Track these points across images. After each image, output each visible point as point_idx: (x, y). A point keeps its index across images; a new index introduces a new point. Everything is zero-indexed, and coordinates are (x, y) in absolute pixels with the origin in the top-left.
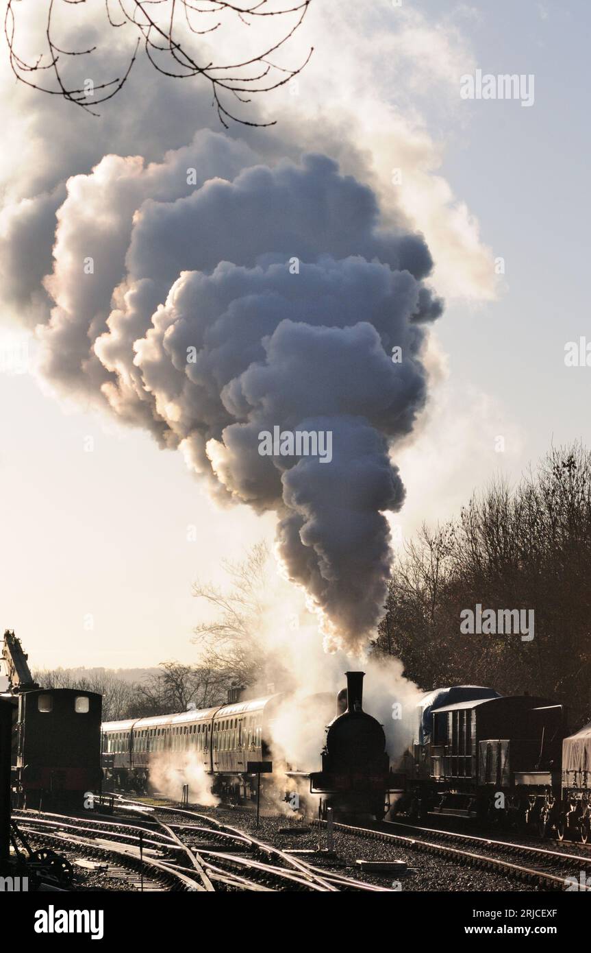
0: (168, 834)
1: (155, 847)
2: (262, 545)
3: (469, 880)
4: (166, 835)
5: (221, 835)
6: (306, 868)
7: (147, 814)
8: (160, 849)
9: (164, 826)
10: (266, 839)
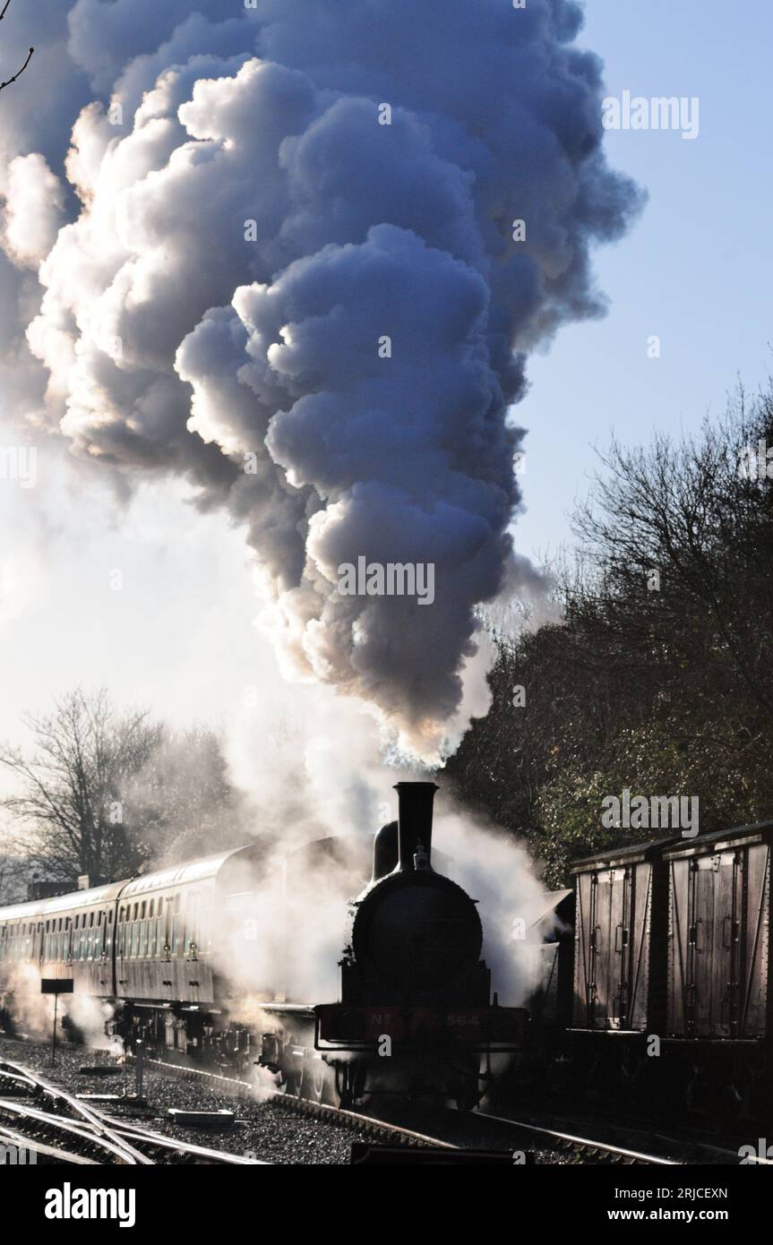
3: (311, 1137)
6: (98, 1118)
10: (57, 1081)
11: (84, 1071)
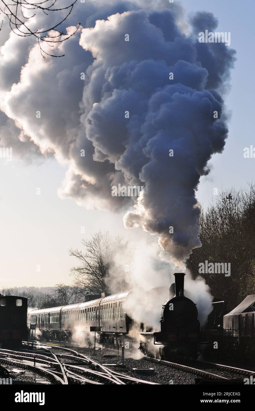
0: (54, 358)
2: (99, 233)
3: (180, 376)
5: (77, 358)
6: (110, 372)
7: (48, 349)
8: (49, 364)
9: (53, 354)
11: (105, 356)
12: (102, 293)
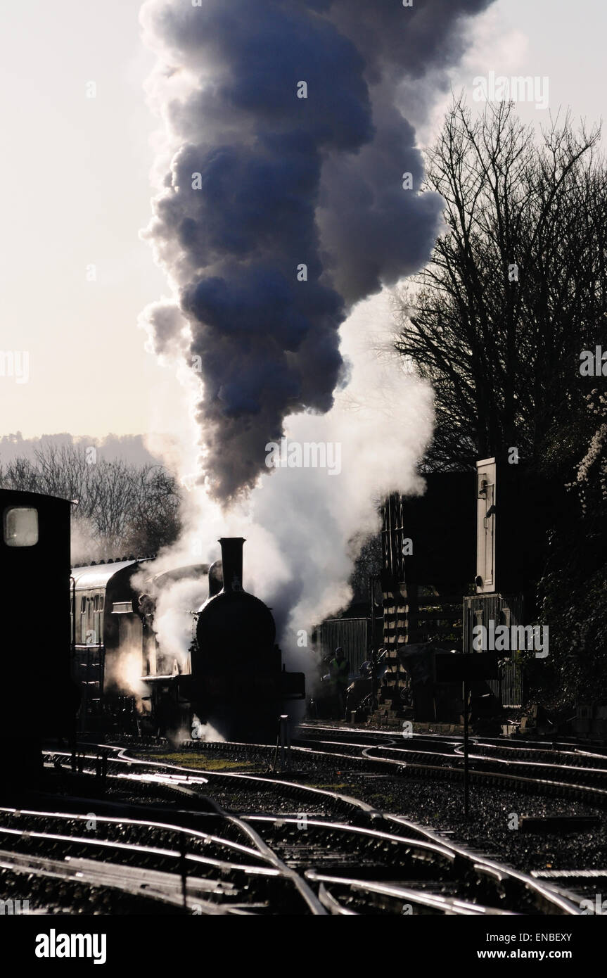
0: (246, 841)
1: (213, 873)
2: (453, 115)
4: (240, 843)
5: (377, 839)
7: (189, 792)
8: (226, 878)
9: (236, 821)
10: (491, 846)
12: (479, 463)
